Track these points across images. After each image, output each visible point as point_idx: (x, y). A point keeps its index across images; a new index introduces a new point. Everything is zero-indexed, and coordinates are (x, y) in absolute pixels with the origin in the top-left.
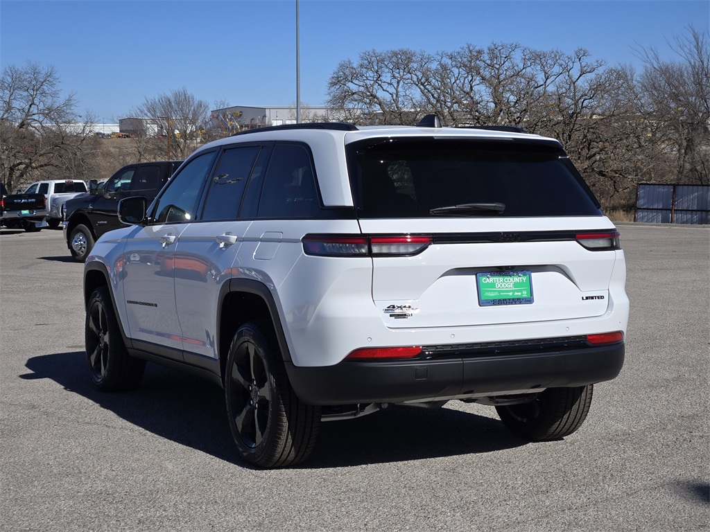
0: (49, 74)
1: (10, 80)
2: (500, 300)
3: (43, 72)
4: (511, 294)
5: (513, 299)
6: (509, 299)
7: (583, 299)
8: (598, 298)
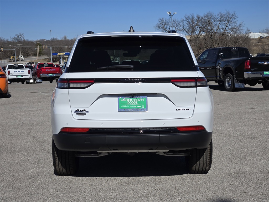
0: (233, 15)
1: (219, 18)
3: (231, 14)
4: (136, 106)
7: (176, 110)
8: (187, 109)
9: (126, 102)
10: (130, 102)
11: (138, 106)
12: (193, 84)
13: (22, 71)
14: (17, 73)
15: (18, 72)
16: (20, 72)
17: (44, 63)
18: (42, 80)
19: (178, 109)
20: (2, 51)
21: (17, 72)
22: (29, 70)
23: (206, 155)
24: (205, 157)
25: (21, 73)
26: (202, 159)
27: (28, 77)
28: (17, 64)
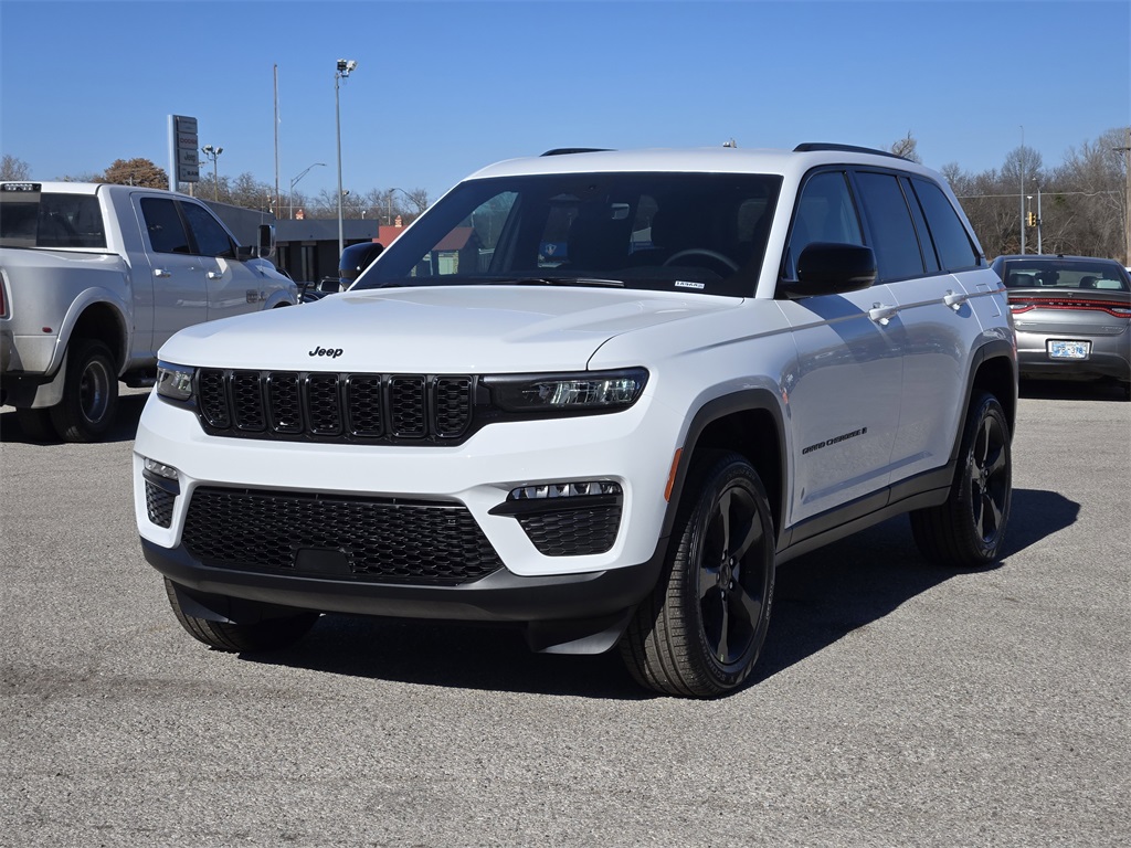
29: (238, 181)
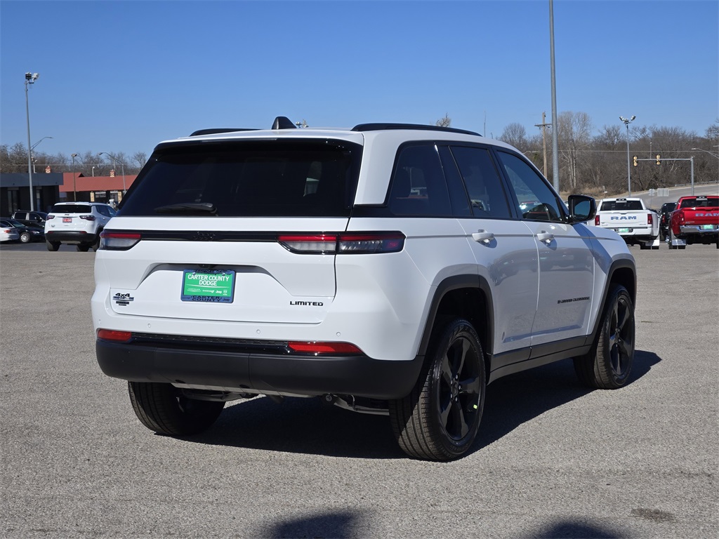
2: (199, 297)
4: (213, 292)
5: (212, 297)
6: (209, 297)
7: (291, 303)
8: (314, 304)
9: (197, 282)
10: (203, 283)
11: (218, 292)
12: (332, 247)
13: (632, 215)
14: (619, 221)
15: (622, 218)
16: (625, 218)
17: (698, 197)
18: (685, 241)
19: (294, 303)
20: (658, 163)
21: (617, 218)
22: (649, 215)
23: (417, 416)
24: (416, 422)
25: (628, 221)
26: (409, 424)
27: (647, 232)
28: (625, 199)
29: (14, 148)
